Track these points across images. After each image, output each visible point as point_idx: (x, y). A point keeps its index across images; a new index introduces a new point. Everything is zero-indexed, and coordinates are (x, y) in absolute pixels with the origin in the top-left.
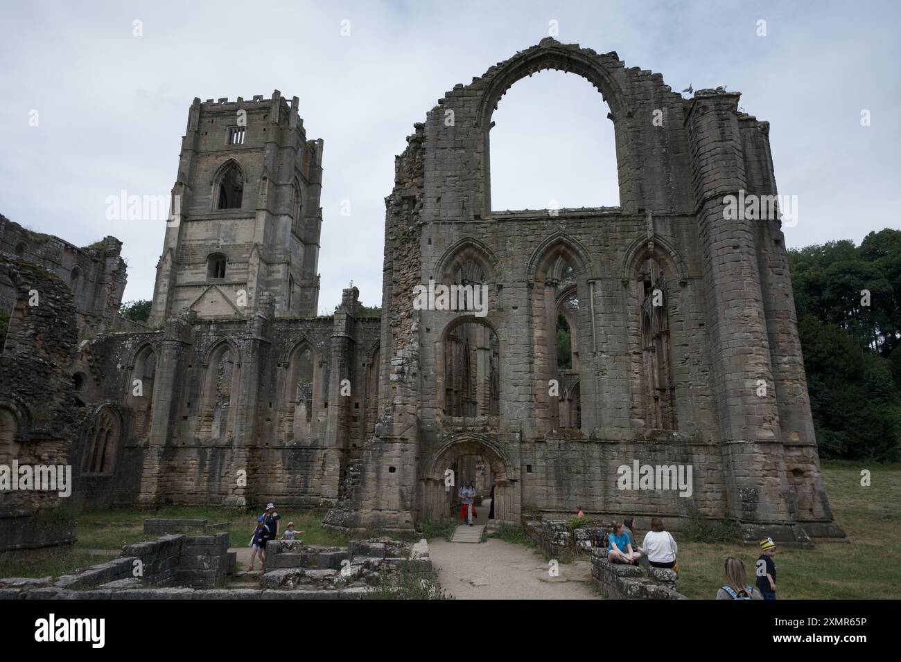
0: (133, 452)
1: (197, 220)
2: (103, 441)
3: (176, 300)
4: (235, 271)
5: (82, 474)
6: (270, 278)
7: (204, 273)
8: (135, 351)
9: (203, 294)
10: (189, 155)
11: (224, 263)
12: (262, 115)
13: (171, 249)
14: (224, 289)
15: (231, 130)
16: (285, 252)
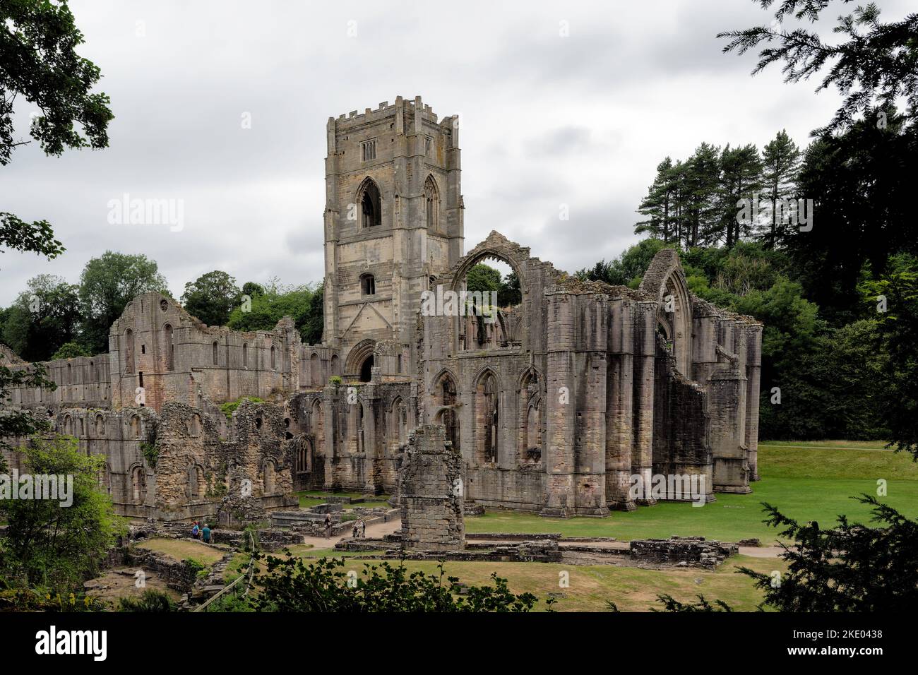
0: (319, 461)
1: (348, 243)
2: (304, 455)
3: (341, 318)
4: (382, 288)
5: (298, 473)
6: (411, 292)
7: (358, 292)
8: (312, 403)
9: (360, 312)
10: (332, 179)
11: (373, 280)
12: (389, 125)
13: (330, 274)
14: (376, 306)
15: (364, 145)
16: (422, 266)
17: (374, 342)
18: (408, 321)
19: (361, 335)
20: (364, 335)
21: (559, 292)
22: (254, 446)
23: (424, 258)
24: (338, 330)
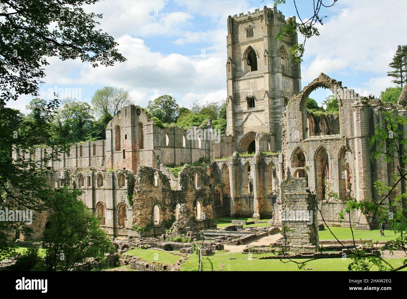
0: (227, 198)
1: (240, 80)
2: (218, 197)
3: (236, 120)
4: (259, 104)
5: (214, 207)
6: (275, 106)
7: (246, 106)
8: (222, 167)
9: (247, 117)
10: (230, 47)
11: (254, 100)
12: (260, 20)
13: (230, 96)
14: (256, 114)
15: (247, 30)
16: (280, 92)
17: (255, 133)
18: (273, 122)
19: (248, 129)
20: (249, 129)
21: (359, 105)
22: (191, 191)
23: (281, 88)
24: (235, 127)
